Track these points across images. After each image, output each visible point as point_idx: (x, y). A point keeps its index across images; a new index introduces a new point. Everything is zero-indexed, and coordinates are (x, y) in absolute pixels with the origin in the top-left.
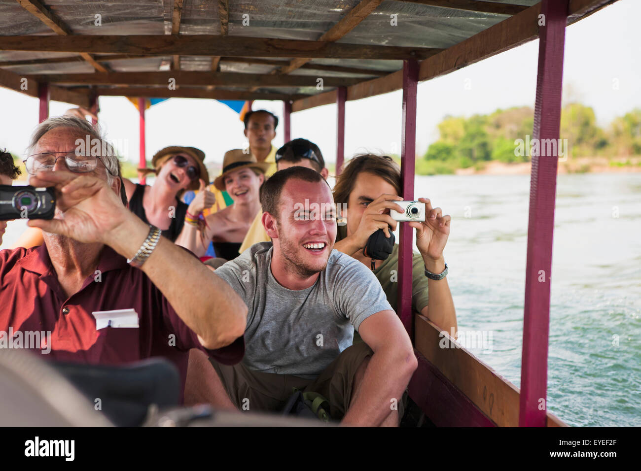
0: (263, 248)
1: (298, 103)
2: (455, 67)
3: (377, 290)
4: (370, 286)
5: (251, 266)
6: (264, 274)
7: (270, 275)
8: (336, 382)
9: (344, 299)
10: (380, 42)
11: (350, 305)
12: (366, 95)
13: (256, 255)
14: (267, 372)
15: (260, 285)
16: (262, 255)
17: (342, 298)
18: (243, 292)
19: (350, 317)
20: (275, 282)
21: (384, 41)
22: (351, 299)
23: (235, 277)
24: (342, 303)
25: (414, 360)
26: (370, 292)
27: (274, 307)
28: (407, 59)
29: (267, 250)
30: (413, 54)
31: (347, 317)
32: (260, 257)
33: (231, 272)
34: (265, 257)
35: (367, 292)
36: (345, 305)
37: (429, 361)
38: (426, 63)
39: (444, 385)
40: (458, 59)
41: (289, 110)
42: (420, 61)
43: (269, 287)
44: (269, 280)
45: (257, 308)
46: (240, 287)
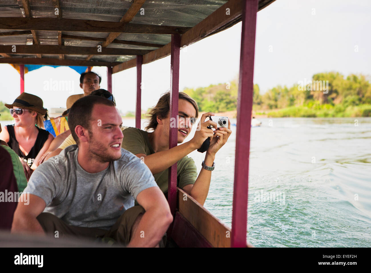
0: (73, 149)
1: (116, 68)
2: (200, 36)
3: (149, 175)
4: (145, 172)
5: (64, 160)
6: (74, 165)
7: (78, 165)
8: (120, 230)
9: (127, 182)
10: (157, 24)
11: (131, 185)
12: (152, 60)
13: (68, 153)
14: (80, 226)
15: (72, 172)
16: (72, 152)
17: (127, 181)
18: (60, 176)
19: (131, 192)
20: (82, 169)
21: (160, 23)
22: (132, 181)
23: (54, 167)
24: (127, 183)
25: (171, 217)
26: (144, 176)
27: (82, 185)
28: (173, 34)
29: (75, 150)
30: (177, 30)
31: (130, 192)
32: (71, 154)
33: (52, 164)
34: (74, 154)
35: (143, 176)
36: (128, 184)
37: (186, 219)
38: (184, 36)
39: (193, 232)
40: (201, 31)
41: (110, 72)
42: (181, 35)
43: (78, 172)
44: (78, 168)
45: (70, 186)
46: (58, 173)
